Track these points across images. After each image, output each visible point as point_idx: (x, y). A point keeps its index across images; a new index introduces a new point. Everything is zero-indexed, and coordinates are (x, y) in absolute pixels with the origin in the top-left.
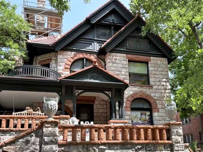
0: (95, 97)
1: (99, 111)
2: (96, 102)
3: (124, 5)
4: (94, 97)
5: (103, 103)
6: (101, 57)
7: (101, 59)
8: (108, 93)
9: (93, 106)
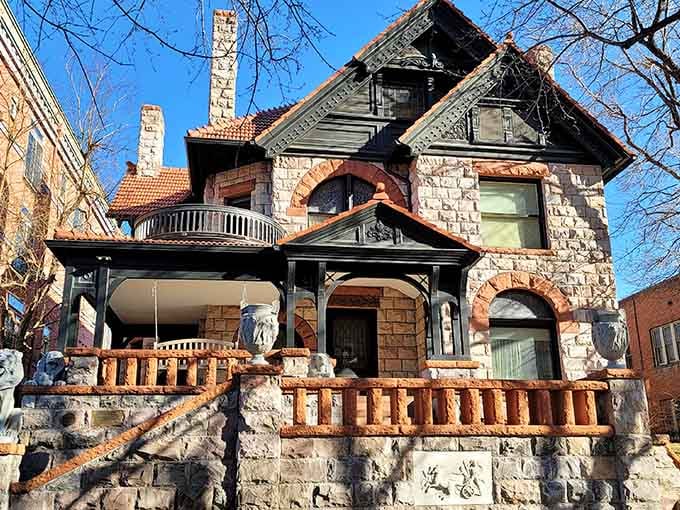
0: (381, 289)
1: (392, 329)
2: (384, 304)
3: (465, 14)
4: (378, 288)
5: (403, 305)
6: (398, 170)
7: (397, 176)
8: (419, 280)
9: (374, 313)
